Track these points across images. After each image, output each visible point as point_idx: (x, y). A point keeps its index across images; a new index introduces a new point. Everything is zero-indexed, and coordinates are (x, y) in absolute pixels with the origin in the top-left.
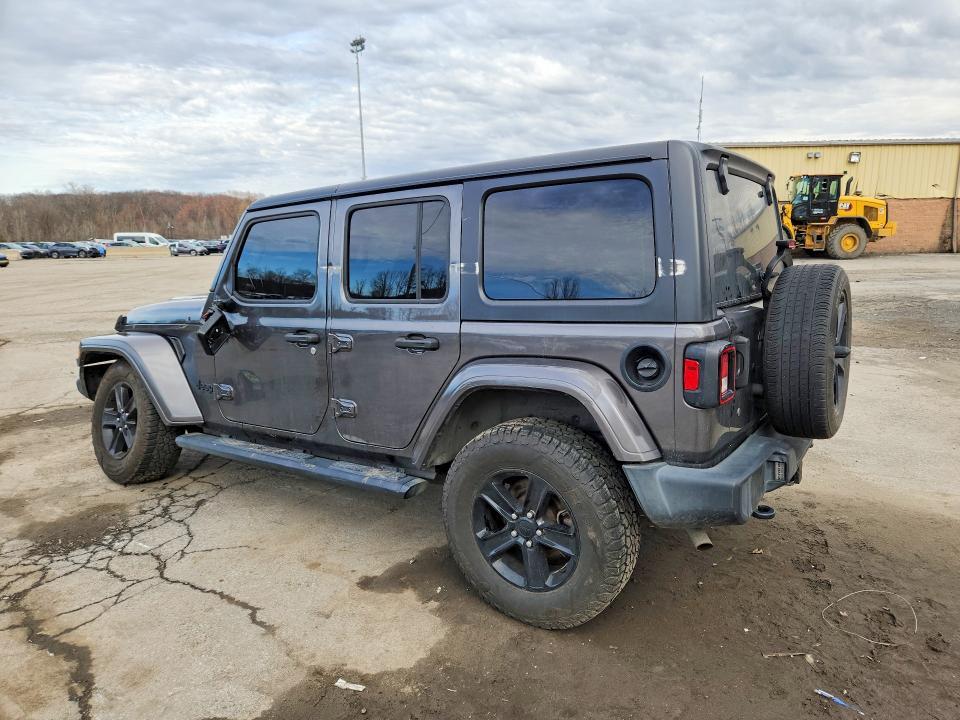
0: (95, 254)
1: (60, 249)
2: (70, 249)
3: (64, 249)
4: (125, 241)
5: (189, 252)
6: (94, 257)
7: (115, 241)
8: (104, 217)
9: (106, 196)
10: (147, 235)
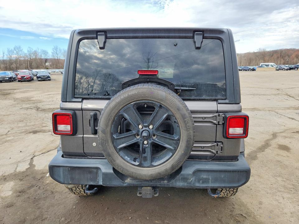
0: (254, 70)
1: (244, 68)
2: (247, 68)
3: (246, 68)
4: (263, 66)
5: (282, 69)
6: (253, 71)
7: (260, 66)
8: (267, 58)
9: (270, 51)
10: (270, 64)
